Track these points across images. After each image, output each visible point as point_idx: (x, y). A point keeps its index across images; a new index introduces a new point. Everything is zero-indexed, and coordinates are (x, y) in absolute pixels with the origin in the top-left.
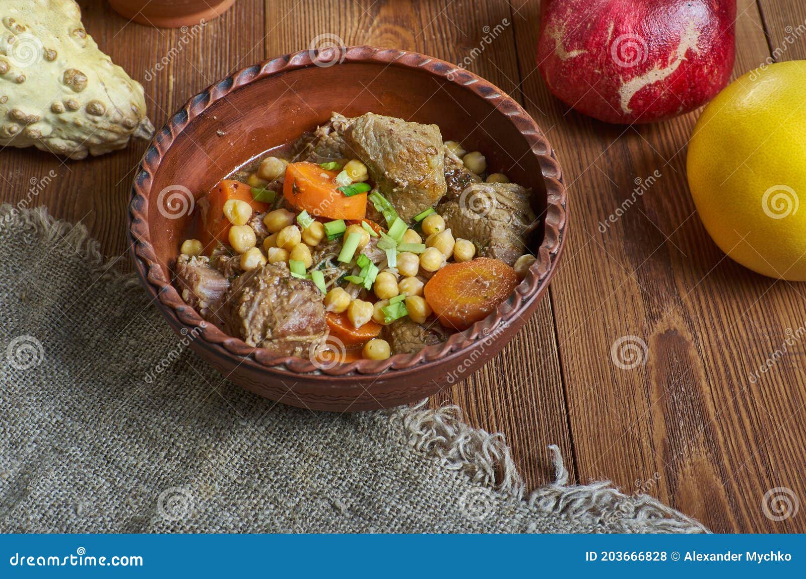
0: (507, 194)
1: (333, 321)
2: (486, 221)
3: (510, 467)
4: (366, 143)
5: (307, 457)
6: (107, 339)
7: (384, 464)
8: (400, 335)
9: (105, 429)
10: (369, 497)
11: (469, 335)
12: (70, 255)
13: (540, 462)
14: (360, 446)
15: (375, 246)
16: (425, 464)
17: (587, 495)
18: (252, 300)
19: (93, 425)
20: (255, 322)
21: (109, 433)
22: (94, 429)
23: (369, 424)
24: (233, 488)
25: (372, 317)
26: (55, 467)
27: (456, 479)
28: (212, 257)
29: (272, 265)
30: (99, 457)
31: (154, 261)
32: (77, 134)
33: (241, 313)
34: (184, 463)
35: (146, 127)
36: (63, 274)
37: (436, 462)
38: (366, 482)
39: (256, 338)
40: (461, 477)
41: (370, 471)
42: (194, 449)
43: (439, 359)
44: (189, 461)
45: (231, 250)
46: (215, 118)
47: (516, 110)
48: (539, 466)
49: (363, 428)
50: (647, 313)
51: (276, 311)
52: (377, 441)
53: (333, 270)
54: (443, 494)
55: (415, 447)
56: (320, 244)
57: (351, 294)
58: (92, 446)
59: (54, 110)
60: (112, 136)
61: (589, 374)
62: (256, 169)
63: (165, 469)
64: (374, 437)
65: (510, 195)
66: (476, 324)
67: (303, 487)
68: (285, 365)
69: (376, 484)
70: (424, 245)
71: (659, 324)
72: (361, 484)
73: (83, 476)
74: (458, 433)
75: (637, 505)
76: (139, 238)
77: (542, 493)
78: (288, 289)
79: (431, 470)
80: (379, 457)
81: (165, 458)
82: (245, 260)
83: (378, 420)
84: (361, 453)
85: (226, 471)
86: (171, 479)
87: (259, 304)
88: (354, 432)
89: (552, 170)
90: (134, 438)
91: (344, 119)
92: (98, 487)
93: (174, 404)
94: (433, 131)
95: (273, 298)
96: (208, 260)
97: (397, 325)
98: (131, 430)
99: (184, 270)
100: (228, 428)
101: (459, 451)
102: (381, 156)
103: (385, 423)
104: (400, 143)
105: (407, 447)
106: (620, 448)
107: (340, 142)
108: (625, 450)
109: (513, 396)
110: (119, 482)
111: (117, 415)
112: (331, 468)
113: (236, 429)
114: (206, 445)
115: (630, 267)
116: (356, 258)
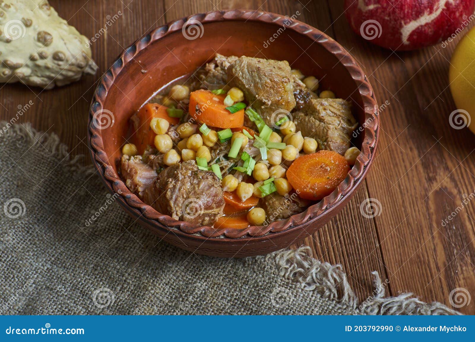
0: (336, 106)
1: (227, 197)
2: (324, 125)
3: (347, 287)
4: (242, 76)
5: (213, 285)
6: (76, 211)
7: (264, 289)
8: (272, 204)
9: (79, 272)
10: (256, 311)
11: (321, 206)
12: (49, 156)
13: (365, 282)
14: (247, 276)
15: (251, 145)
16: (291, 287)
17: (399, 304)
18: (174, 187)
19: (71, 270)
20: (177, 202)
21: (82, 275)
22: (72, 272)
23: (252, 262)
24: (166, 309)
25: (253, 194)
26: (48, 300)
27: (312, 296)
28: (144, 156)
29: (186, 163)
30: (77, 292)
31: (108, 164)
32: (48, 73)
33: (167, 196)
34: (133, 293)
35: (92, 66)
36: (45, 169)
37: (298, 286)
38: (253, 301)
39: (178, 213)
40: (315, 295)
41: (255, 294)
42: (139, 284)
43: (302, 224)
44: (136, 292)
45: (156, 151)
46: (140, 62)
47: (339, 49)
48: (365, 284)
49: (249, 265)
50: (427, 177)
51: (191, 194)
52: (258, 273)
53: (225, 163)
54: (304, 307)
55: (284, 276)
56: (215, 145)
57: (238, 178)
58: (72, 285)
59: (32, 59)
60: (70, 74)
61: (392, 220)
62: (167, 93)
63: (121, 298)
64: (256, 270)
65: (338, 106)
66: (325, 198)
67: (212, 306)
68: (200, 232)
69: (260, 303)
70: (284, 144)
71: (435, 184)
72: (250, 302)
73: (67, 305)
74: (311, 265)
75: (432, 309)
76: (97, 148)
77: (369, 304)
78: (197, 178)
79: (295, 291)
80: (260, 284)
81: (120, 290)
82: (166, 159)
83: (258, 258)
84: (248, 282)
85: (161, 298)
86: (125, 305)
87: (179, 190)
88: (242, 267)
89: (366, 89)
90: (99, 278)
91: (223, 58)
92: (77, 312)
93: (124, 253)
94: (285, 65)
95: (188, 186)
96: (141, 158)
97: (269, 197)
98: (97, 272)
99: (127, 166)
100: (161, 269)
101: (312, 278)
102: (252, 85)
103: (263, 261)
104: (265, 76)
105: (278, 277)
106: (416, 270)
107: (222, 74)
108: (420, 271)
109: (344, 237)
110: (91, 308)
111: (87, 263)
112: (229, 292)
113: (165, 269)
114: (147, 281)
115: (413, 147)
116: (240, 154)
